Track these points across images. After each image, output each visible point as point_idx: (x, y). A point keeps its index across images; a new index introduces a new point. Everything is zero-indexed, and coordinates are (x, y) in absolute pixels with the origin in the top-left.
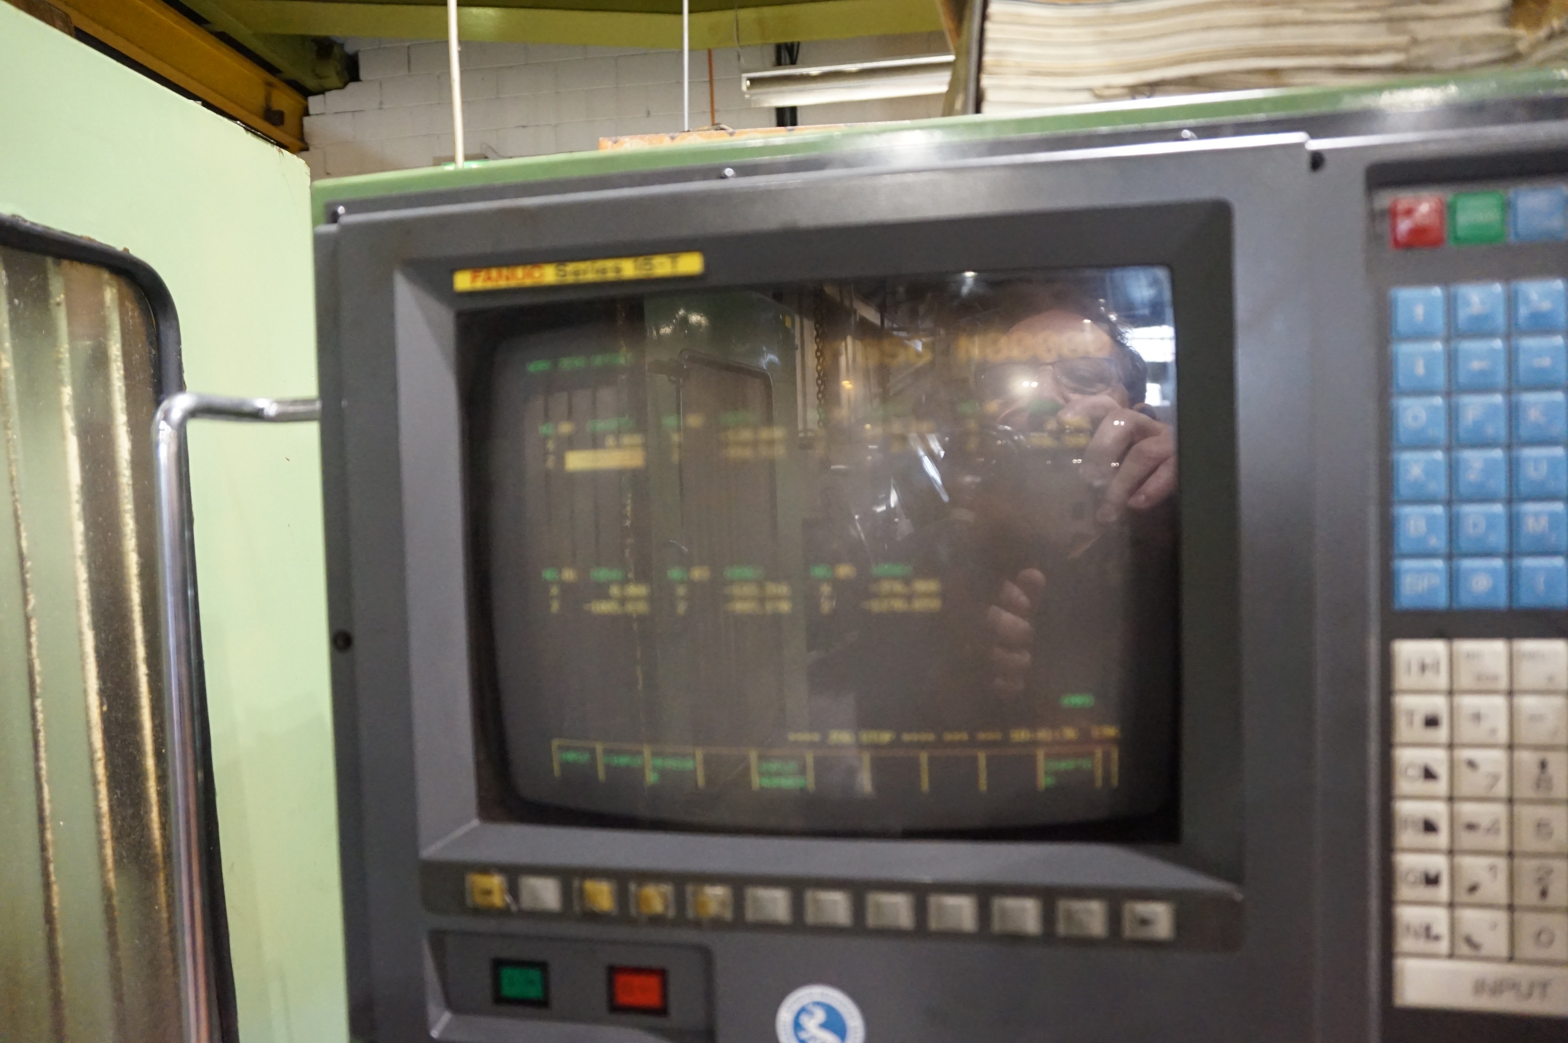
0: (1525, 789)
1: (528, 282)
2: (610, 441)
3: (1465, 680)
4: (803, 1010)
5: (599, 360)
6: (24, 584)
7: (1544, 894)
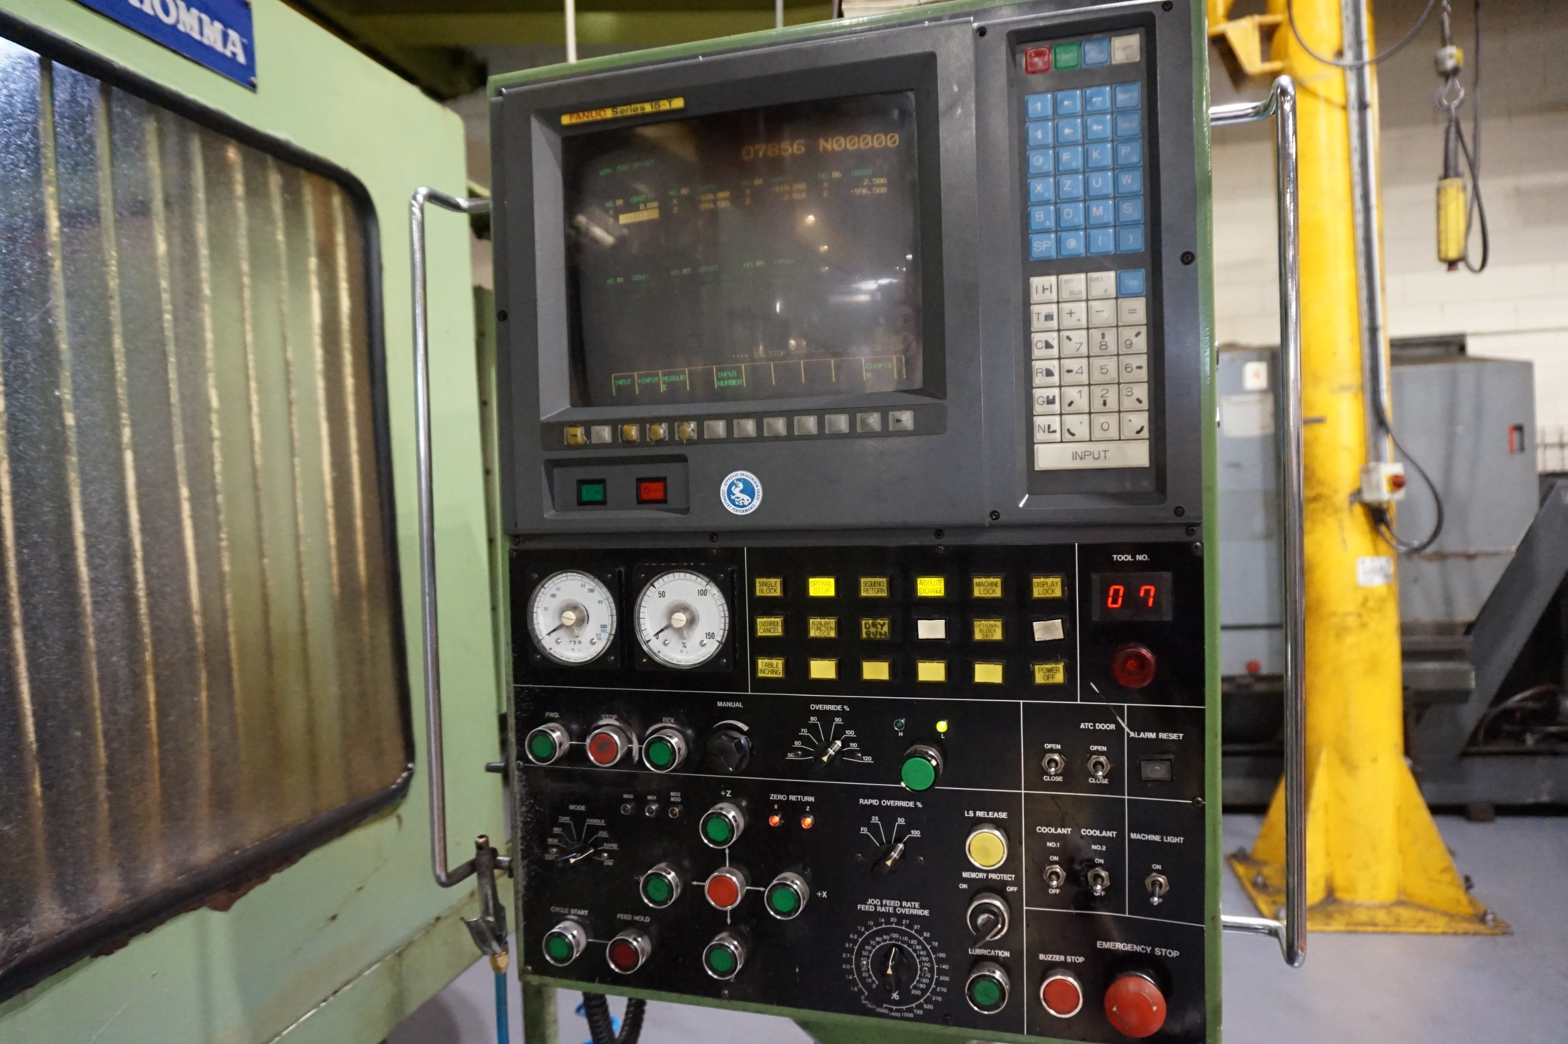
0: (1095, 350)
1: (599, 118)
2: (642, 206)
3: (1065, 296)
4: (732, 484)
5: (636, 165)
6: (288, 381)
7: (1105, 404)
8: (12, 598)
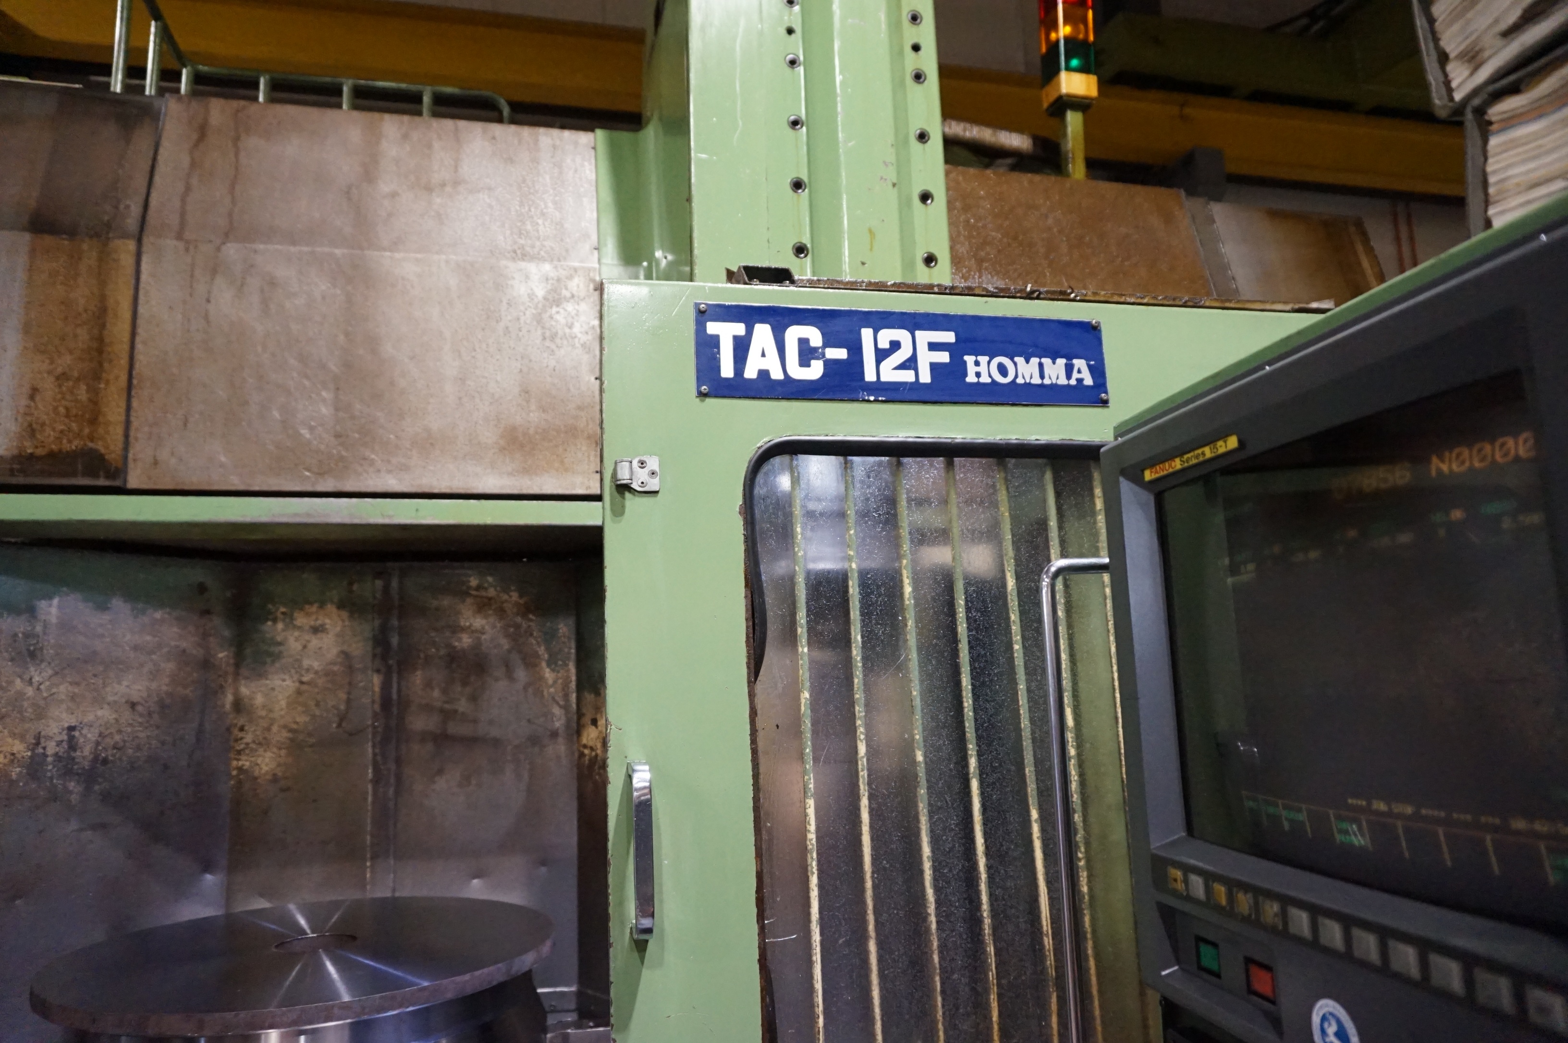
4: (1324, 1018)
8: (868, 914)
